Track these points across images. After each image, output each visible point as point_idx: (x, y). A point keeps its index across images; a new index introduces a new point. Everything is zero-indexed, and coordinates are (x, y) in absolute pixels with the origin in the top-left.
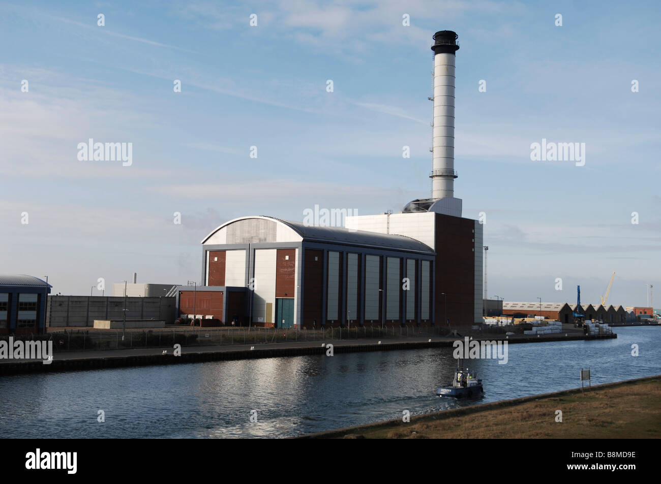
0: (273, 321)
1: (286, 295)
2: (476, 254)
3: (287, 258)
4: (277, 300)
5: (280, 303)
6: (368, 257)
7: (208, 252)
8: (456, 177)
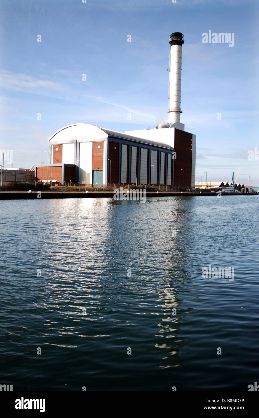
0: (91, 183)
1: (98, 168)
2: (193, 152)
3: (99, 147)
4: (93, 171)
5: (95, 173)
6: (142, 149)
7: (52, 146)
8: (181, 112)
